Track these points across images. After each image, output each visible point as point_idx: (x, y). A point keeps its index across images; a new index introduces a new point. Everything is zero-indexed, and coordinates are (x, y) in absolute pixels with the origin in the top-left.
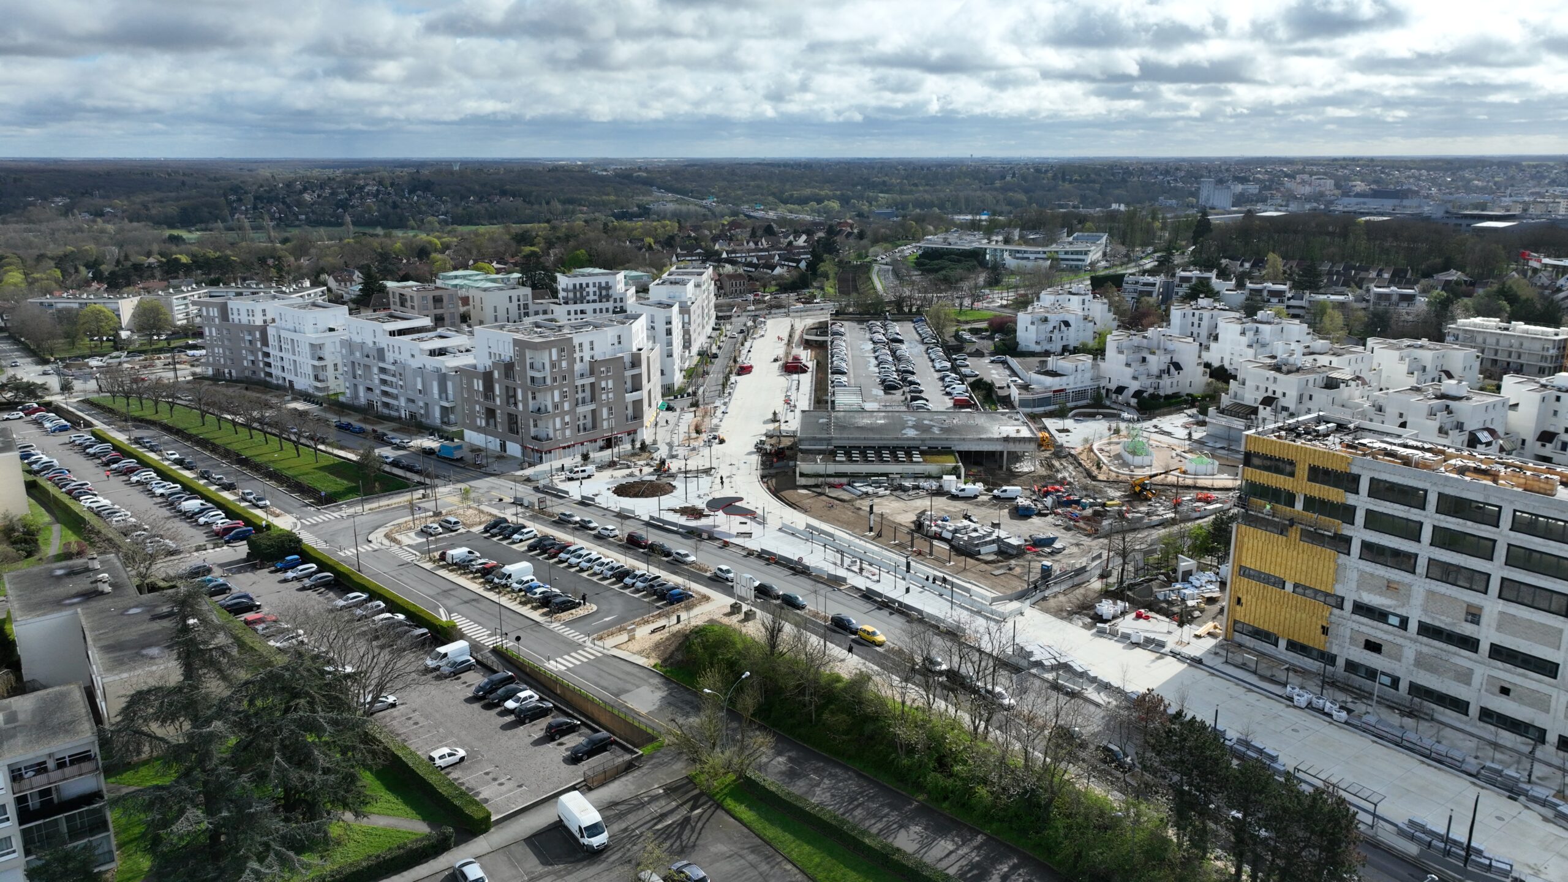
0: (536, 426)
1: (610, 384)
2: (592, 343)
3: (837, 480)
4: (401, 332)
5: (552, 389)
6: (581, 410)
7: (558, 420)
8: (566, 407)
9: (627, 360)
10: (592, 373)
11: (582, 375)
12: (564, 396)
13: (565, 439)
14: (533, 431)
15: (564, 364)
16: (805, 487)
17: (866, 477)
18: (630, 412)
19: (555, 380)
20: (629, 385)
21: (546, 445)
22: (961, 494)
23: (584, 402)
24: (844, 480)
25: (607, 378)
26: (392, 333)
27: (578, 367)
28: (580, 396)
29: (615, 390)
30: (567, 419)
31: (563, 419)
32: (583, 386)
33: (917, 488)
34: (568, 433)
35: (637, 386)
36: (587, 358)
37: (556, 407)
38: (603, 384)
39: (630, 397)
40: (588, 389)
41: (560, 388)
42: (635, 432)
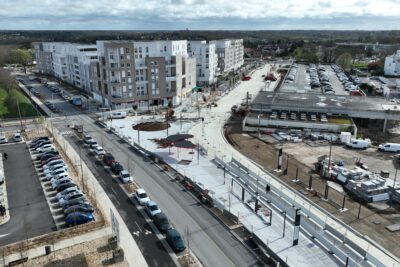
0: (114, 90)
1: (157, 71)
2: (147, 48)
3: (268, 130)
5: (121, 70)
6: (139, 83)
7: (125, 88)
8: (130, 80)
9: (168, 59)
10: (146, 64)
11: (141, 65)
12: (128, 75)
13: (129, 98)
15: (128, 57)
16: (248, 132)
17: (286, 129)
18: (170, 87)
19: (122, 65)
20: (169, 73)
21: (118, 100)
22: (354, 146)
23: (142, 79)
24: (273, 130)
25: (155, 68)
27: (137, 61)
28: (140, 76)
29: (160, 74)
30: (130, 87)
31: (127, 87)
32: (142, 71)
33: (321, 138)
34: (131, 95)
35: (174, 74)
36: (144, 56)
37: (123, 80)
38: (153, 71)
39: (169, 79)
40: (144, 73)
41: (126, 70)
42: (171, 98)
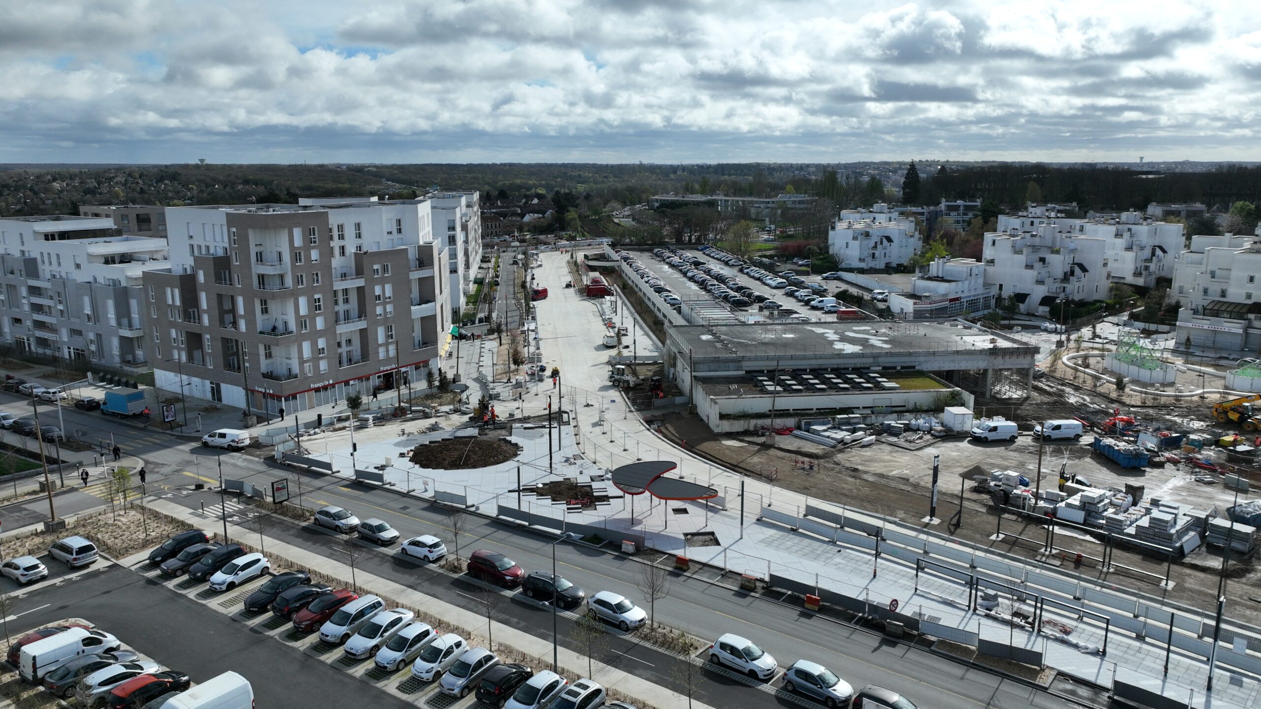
0: (269, 355)
1: (389, 290)
2: (358, 226)
4: (64, 235)
5: (295, 294)
6: (343, 329)
7: (306, 346)
8: (320, 323)
9: (412, 254)
10: (359, 272)
11: (344, 276)
12: (315, 306)
13: (319, 376)
14: (264, 365)
15: (314, 255)
16: (730, 435)
18: (417, 333)
19: (298, 280)
20: (415, 293)
21: (288, 386)
23: (347, 318)
25: (383, 282)
26: (49, 237)
27: (337, 262)
28: (341, 308)
29: (396, 299)
30: (321, 343)
31: (314, 344)
32: (346, 291)
34: (323, 365)
35: (427, 297)
36: (351, 250)
37: (302, 323)
38: (378, 290)
39: (418, 311)
40: (353, 297)
41: (309, 292)
42: (426, 363)
